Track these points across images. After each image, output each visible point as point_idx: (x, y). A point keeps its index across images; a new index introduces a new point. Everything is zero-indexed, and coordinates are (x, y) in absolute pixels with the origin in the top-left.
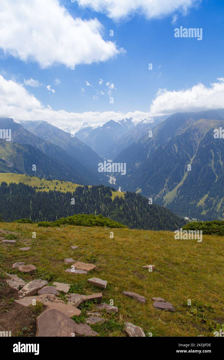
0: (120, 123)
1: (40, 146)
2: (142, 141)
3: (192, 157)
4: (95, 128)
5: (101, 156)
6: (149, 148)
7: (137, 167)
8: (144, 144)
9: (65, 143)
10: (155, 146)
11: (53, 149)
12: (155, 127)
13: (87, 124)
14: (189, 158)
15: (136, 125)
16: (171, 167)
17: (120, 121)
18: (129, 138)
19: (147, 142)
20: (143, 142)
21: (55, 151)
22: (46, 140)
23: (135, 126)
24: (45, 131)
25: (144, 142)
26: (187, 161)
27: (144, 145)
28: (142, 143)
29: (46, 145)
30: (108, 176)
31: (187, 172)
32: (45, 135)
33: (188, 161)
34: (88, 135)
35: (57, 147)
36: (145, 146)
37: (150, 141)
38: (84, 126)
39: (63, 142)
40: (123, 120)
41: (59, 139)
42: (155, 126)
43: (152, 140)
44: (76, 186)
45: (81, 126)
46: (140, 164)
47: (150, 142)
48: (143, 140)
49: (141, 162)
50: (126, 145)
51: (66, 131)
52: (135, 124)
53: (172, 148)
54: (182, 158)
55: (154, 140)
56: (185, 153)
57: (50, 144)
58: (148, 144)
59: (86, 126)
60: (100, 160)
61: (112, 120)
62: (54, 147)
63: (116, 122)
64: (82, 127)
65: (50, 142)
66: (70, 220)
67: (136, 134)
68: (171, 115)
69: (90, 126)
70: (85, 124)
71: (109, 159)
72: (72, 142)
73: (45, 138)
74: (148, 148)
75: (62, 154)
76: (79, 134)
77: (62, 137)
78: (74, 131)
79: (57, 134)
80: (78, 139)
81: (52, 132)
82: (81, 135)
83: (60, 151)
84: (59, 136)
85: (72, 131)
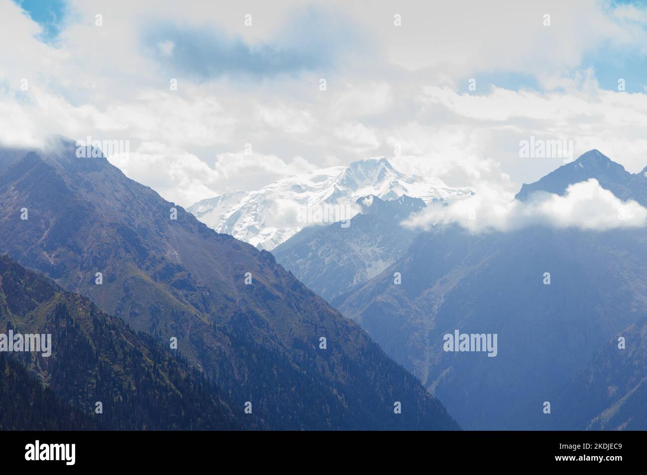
9: (205, 319)
11: (117, 368)
21: (130, 378)
29: (63, 324)
32: (50, 249)
35: (145, 351)
39: (193, 311)
41: (161, 286)
45: (330, 191)
57: (95, 321)
59: (369, 191)
62: (123, 345)
72: (261, 312)
75: (183, 413)
76: (310, 254)
77: (180, 269)
78: (263, 226)
79: (143, 246)
80: (312, 294)
81: (112, 225)
82: (326, 263)
83: (168, 382)
84: (158, 257)
85: (249, 220)
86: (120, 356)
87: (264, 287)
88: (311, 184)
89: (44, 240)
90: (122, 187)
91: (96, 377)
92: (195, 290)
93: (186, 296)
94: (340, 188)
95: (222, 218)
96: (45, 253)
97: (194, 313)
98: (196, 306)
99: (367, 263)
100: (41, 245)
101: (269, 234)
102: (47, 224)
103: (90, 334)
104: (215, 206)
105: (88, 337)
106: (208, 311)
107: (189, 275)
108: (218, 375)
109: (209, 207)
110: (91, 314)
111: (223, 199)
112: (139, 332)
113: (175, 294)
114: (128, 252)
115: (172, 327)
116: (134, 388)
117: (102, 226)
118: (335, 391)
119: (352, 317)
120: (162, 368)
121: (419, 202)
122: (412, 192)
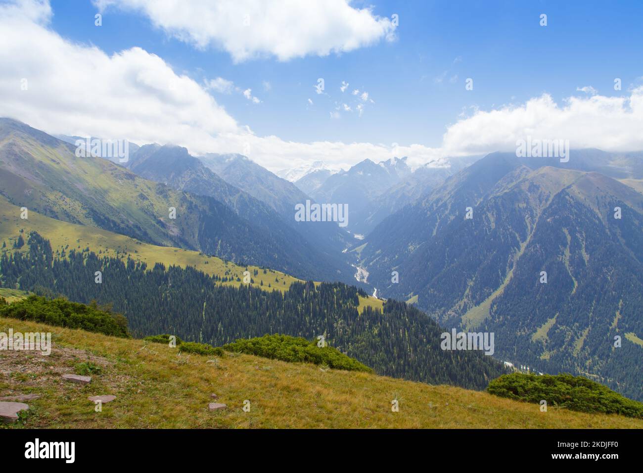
0: (382, 165)
1: (230, 201)
2: (423, 203)
3: (524, 240)
4: (335, 173)
6: (438, 216)
7: (412, 253)
8: (427, 208)
9: (277, 198)
10: (449, 214)
11: (254, 208)
12: (451, 177)
13: (321, 165)
14: (518, 242)
15: (414, 171)
16: (481, 258)
17: (382, 162)
18: (399, 195)
19: (434, 205)
20: (425, 205)
21: (257, 211)
22: (243, 190)
23: (412, 172)
24: (242, 173)
25: (428, 204)
26: (514, 248)
27: (427, 211)
28: (424, 205)
29: (242, 199)
30: (353, 265)
31: (512, 270)
32: (241, 182)
33: (515, 248)
34: (320, 185)
35: (260, 205)
36: (429, 213)
37: (440, 204)
38: (315, 167)
39: (274, 195)
40: (389, 160)
41: (266, 190)
42: (450, 175)
43: (443, 201)
44: (292, 280)
45: (309, 169)
46: (417, 247)
47: (439, 205)
48: (425, 200)
49: (419, 244)
50: (392, 209)
51: (279, 176)
52: (412, 170)
53: (484, 219)
54: (503, 240)
55: (448, 201)
56: (509, 231)
57: (249, 198)
58: (435, 208)
60: (341, 234)
61: (367, 159)
62: (255, 203)
63: (376, 163)
64: (311, 169)
65: (249, 195)
66: (254, 344)
67: (413, 188)
68: (484, 157)
69: (325, 168)
70: (317, 163)
71: (358, 234)
73: (240, 186)
74: (436, 217)
75: (269, 219)
76: (303, 183)
77: (271, 186)
78: (294, 176)
79: (263, 181)
80: (301, 192)
81: (255, 176)
82: (307, 185)
83: (266, 212)
84: (266, 183)
85: (291, 175)
86: (255, 205)
87: (291, 190)
88: (305, 167)
92: (275, 191)
93: (272, 192)
95: (284, 175)
99: (317, 185)
100: (239, 181)
102: (240, 176)
103: (248, 201)
106: (277, 196)
107: (273, 187)
108: (279, 210)
112: (260, 200)
113: (270, 192)
116: (258, 213)
117: (253, 176)
120: (265, 209)
121: (329, 171)
122: (328, 168)
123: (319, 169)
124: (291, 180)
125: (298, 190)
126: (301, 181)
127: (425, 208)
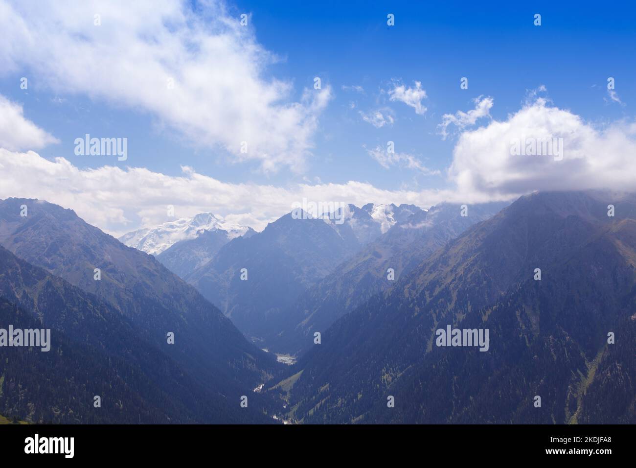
0: (327, 220)
1: (25, 295)
2: (406, 290)
3: (591, 357)
4: (237, 236)
5: (254, 340)
6: (434, 316)
7: (388, 388)
8: (413, 300)
9: (122, 286)
10: (455, 310)
11: (75, 309)
12: (455, 240)
13: (210, 221)
14: (583, 360)
15: (386, 231)
16: (517, 392)
18: (361, 277)
19: (427, 293)
20: (410, 293)
21: (81, 314)
22: (52, 271)
23: (383, 233)
24: (51, 238)
25: (414, 292)
26: (575, 371)
27: (414, 305)
28: (407, 295)
29: (50, 290)
30: (275, 417)
31: (576, 414)
32: (48, 256)
33: (578, 371)
34: (208, 260)
35: (89, 301)
36: (417, 309)
37: (437, 291)
38: (198, 226)
39: (116, 282)
42: (453, 237)
43: (443, 286)
45: (187, 228)
46: (399, 376)
47: (436, 293)
48: (410, 285)
49: (401, 370)
50: (348, 303)
52: (382, 228)
53: (519, 318)
54: (555, 357)
55: (452, 286)
56: (565, 340)
57: (65, 289)
58: (428, 300)
59: (204, 227)
60: (250, 356)
62: (78, 298)
64: (190, 229)
65: (65, 282)
67: (386, 261)
69: (217, 227)
71: (284, 353)
72: (148, 282)
73: (47, 265)
74: (431, 316)
75: (106, 329)
76: (176, 256)
77: (110, 263)
78: (157, 244)
79: (94, 254)
80: (172, 274)
81: (78, 245)
82: (183, 259)
83: (100, 315)
84: (100, 258)
85: (150, 241)
86: (77, 303)
87: (150, 271)
88: (178, 225)
89: (46, 252)
90: (84, 227)
91: (65, 314)
92: (117, 273)
93: (113, 276)
94: (191, 226)
95: (138, 240)
96: (46, 258)
97: (116, 283)
98: (118, 280)
99: (201, 259)
100: (44, 255)
101: (159, 248)
102: (47, 244)
103: (63, 294)
104: (134, 235)
105: (61, 296)
106: (123, 282)
107: (115, 266)
108: (127, 311)
109: (132, 236)
110: (64, 286)
111: (138, 232)
112: (88, 293)
113: (108, 275)
114: (85, 256)
115: (106, 290)
116: (83, 318)
117: (73, 245)
118: (182, 316)
119: (193, 284)
120: (97, 309)
121: (225, 232)
122: (224, 227)
123: (207, 228)
124: (151, 252)
125: (165, 270)
126: (170, 253)
127: (410, 299)
